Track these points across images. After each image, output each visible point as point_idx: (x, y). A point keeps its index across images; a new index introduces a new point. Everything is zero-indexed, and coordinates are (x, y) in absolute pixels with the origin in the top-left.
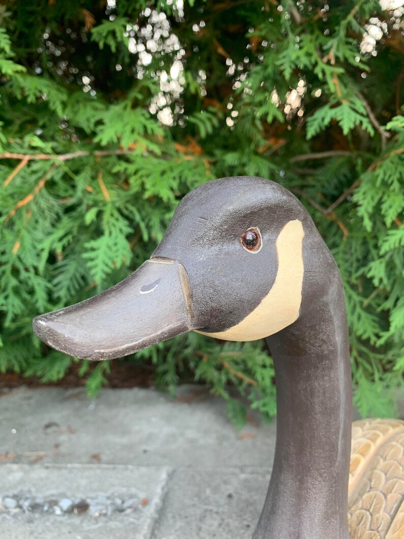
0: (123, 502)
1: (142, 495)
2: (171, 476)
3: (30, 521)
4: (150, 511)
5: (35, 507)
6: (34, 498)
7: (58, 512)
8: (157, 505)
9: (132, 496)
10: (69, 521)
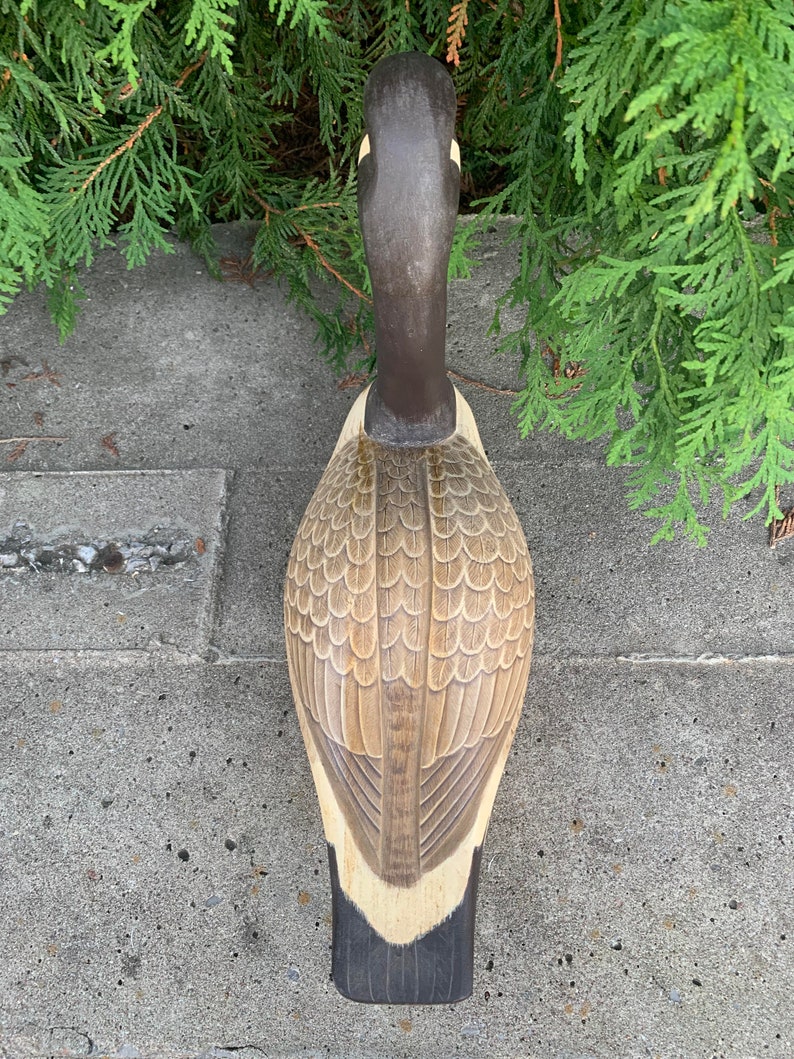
0: (169, 549)
1: (195, 532)
2: (231, 487)
3: (48, 588)
4: (209, 562)
5: (45, 560)
6: (39, 544)
7: (81, 569)
8: (217, 548)
9: (181, 534)
10: (100, 586)
